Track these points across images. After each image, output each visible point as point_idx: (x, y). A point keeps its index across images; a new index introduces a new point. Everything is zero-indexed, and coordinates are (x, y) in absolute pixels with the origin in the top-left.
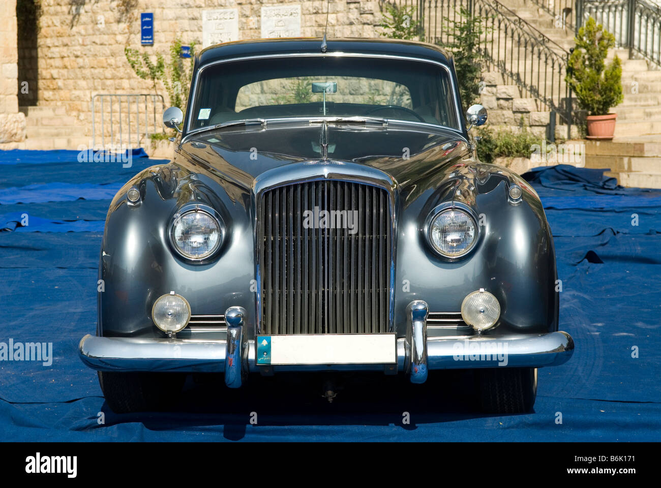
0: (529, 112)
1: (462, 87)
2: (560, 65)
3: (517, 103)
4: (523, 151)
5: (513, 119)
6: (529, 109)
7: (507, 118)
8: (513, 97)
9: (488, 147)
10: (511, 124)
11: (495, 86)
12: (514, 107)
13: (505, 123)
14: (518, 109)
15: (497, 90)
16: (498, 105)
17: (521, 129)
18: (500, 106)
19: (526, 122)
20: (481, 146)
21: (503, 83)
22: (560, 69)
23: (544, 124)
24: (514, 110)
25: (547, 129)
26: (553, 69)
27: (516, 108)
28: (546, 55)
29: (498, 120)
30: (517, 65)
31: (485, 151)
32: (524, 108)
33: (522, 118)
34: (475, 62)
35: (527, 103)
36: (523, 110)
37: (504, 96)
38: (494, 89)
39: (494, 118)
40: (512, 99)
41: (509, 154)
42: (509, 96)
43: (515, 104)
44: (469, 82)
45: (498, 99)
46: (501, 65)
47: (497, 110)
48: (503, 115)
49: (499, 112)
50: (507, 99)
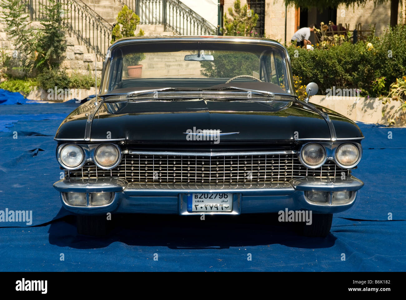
0: (92, 62)
1: (52, 46)
2: (108, 34)
3: (85, 56)
4: (85, 85)
5: (84, 66)
6: (92, 60)
7: (81, 65)
8: (83, 52)
9: (65, 83)
10: (83, 69)
11: (73, 46)
12: (84, 59)
13: (80, 68)
14: (87, 60)
15: (74, 49)
16: (75, 57)
17: (88, 72)
18: (76, 58)
19: (91, 68)
20: (61, 82)
21: (78, 44)
22: (109, 36)
23: (101, 69)
24: (84, 60)
25: (102, 72)
26: (105, 36)
27: (85, 59)
28: (101, 27)
29: (75, 66)
30: (89, 33)
31: (63, 85)
32: (89, 59)
33: (88, 65)
34: (62, 31)
35: (91, 56)
36: (89, 61)
37: (78, 52)
38: (73, 48)
39: (74, 65)
40: (83, 54)
41: (78, 87)
42: (81, 52)
43: (85, 57)
44: (56, 43)
45: (75, 54)
46: (77, 33)
47: (75, 60)
48: (78, 63)
49: (76, 61)
50: (80, 54)
